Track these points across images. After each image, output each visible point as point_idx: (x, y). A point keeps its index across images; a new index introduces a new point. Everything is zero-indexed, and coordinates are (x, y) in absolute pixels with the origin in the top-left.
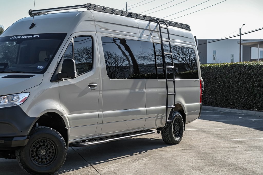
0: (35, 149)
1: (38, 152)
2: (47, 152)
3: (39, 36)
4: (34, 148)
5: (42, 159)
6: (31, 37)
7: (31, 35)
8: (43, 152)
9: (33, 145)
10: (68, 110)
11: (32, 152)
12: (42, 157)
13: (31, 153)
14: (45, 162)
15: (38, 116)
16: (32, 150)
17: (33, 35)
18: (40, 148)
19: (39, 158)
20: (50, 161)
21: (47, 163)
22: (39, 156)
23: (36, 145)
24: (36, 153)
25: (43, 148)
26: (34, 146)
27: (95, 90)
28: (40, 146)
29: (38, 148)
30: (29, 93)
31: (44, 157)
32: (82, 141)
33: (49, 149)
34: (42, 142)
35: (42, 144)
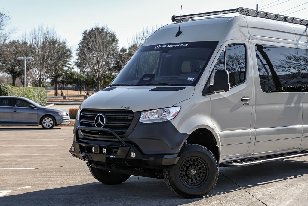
0: (185, 169)
1: (188, 171)
2: (198, 172)
3: (187, 45)
4: (183, 167)
5: (192, 180)
6: (178, 46)
7: (177, 44)
8: (193, 172)
9: (182, 164)
10: (219, 126)
11: (182, 172)
12: (192, 177)
13: (180, 172)
14: (195, 183)
15: (190, 132)
16: (182, 169)
17: (181, 43)
18: (190, 167)
19: (189, 178)
20: (200, 182)
21: (198, 184)
22: (189, 176)
23: (185, 164)
24: (185, 172)
25: (193, 167)
26: (184, 165)
27: (248, 104)
28: (190, 165)
29: (188, 168)
30: (180, 107)
31: (194, 178)
32: (233, 161)
33: (200, 168)
34: (193, 161)
35: (192, 163)
